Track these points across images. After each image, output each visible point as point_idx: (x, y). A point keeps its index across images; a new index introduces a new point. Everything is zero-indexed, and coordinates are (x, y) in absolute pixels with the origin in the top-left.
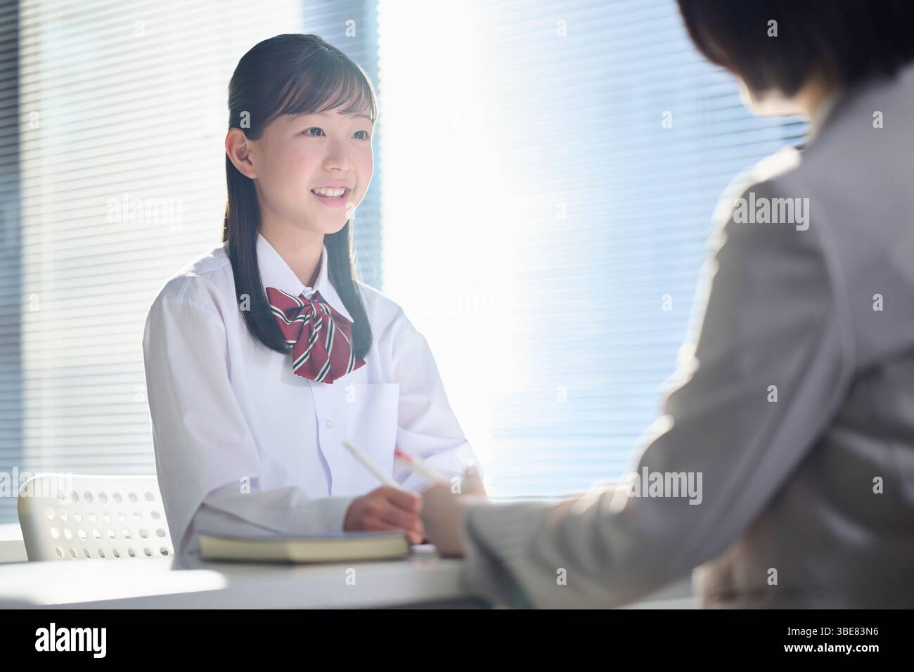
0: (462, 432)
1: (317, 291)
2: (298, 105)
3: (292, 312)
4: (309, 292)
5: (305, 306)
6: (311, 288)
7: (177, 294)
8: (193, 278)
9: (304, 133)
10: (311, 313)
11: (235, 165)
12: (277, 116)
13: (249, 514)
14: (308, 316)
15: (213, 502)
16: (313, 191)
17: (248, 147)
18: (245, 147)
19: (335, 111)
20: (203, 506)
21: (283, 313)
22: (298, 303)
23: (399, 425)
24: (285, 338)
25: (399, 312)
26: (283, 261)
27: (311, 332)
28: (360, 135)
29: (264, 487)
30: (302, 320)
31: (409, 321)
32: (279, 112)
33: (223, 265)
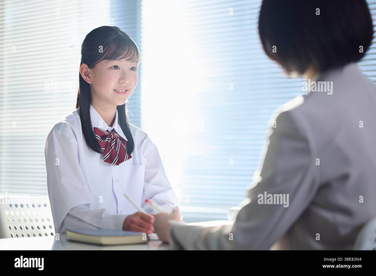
0: (170, 184)
1: (114, 129)
2: (110, 57)
3: (104, 137)
4: (110, 129)
5: (109, 134)
6: (111, 127)
7: (59, 130)
8: (65, 123)
9: (111, 68)
10: (111, 138)
11: (83, 78)
12: (101, 60)
13: (86, 219)
14: (110, 139)
15: (72, 213)
16: (114, 90)
17: (89, 71)
18: (88, 71)
19: (124, 59)
20: (68, 214)
21: (100, 138)
22: (106, 133)
23: (145, 181)
24: (101, 148)
25: (146, 136)
26: (100, 117)
27: (111, 145)
28: (133, 69)
29: (92, 208)
30: (108, 140)
31: (150, 140)
32: (102, 58)
33: (77, 117)
